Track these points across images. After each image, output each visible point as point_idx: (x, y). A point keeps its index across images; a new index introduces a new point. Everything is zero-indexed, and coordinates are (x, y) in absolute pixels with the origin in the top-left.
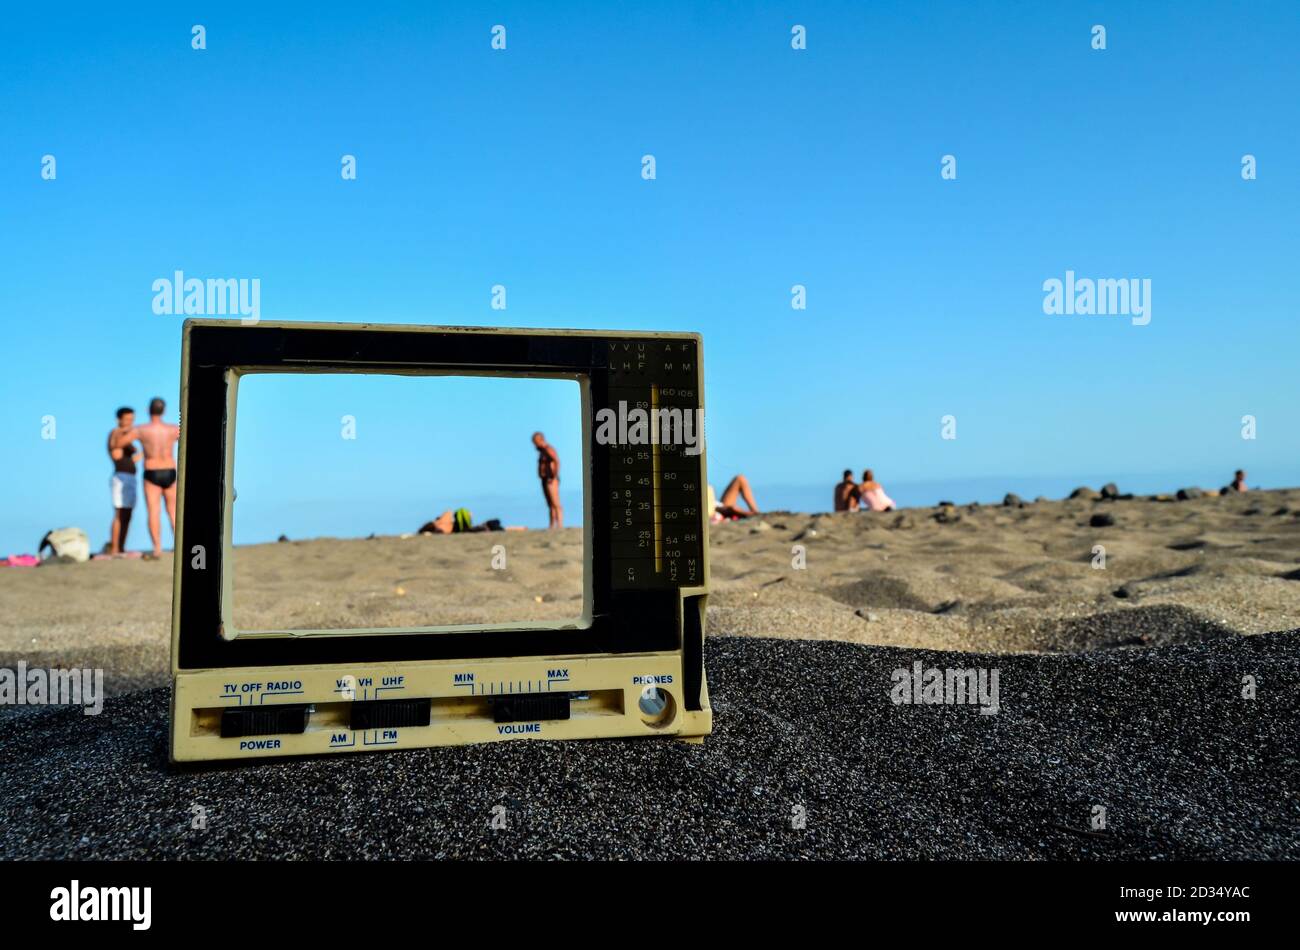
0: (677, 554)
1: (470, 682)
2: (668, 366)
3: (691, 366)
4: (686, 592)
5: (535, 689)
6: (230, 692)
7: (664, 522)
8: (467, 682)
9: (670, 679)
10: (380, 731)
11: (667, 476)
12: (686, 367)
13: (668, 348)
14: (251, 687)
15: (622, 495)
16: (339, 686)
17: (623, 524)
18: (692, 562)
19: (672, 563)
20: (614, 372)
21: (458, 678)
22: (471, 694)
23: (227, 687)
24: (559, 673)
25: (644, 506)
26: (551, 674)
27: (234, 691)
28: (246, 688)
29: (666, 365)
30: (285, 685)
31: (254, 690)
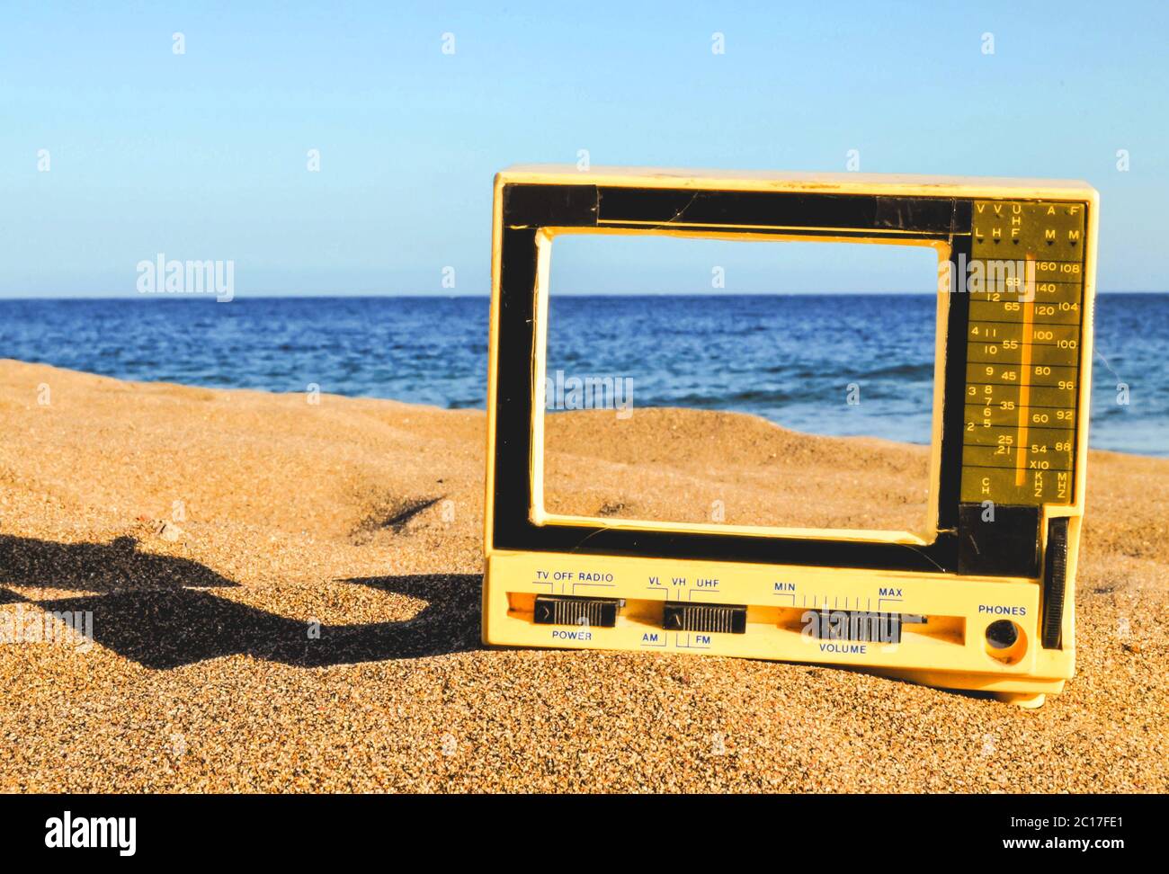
0: (1045, 465)
1: (791, 593)
2: (1050, 234)
3: (1080, 234)
4: (1051, 511)
5: (863, 608)
6: (542, 580)
7: (1032, 427)
8: (787, 592)
9: (1023, 611)
10: (694, 634)
11: (1039, 371)
12: (1074, 235)
13: (1051, 211)
14: (563, 576)
15: (981, 393)
16: (652, 583)
17: (980, 426)
18: (1063, 477)
19: (1038, 475)
20: (980, 241)
21: (778, 586)
22: (791, 605)
23: (539, 573)
24: (892, 592)
25: (1007, 405)
26: (883, 592)
27: (546, 577)
28: (557, 576)
29: (1047, 232)
30: (597, 577)
31: (566, 578)
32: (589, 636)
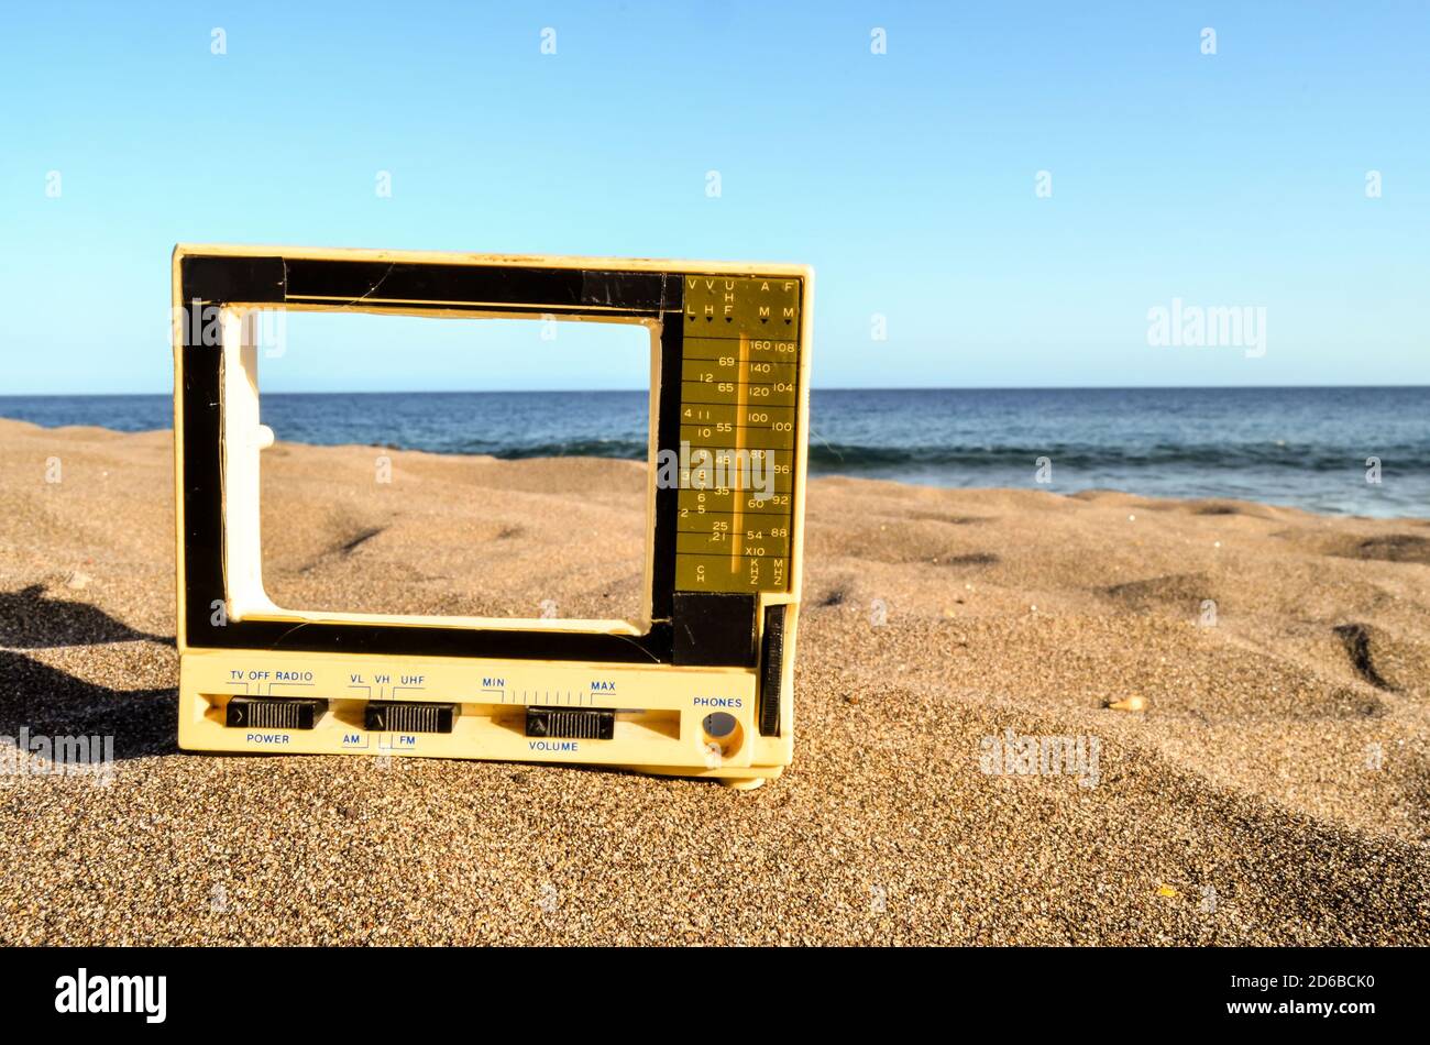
0: (761, 551)
1: (500, 688)
2: (764, 311)
3: (795, 312)
4: (768, 599)
5: (574, 703)
6: (237, 679)
7: (747, 512)
8: (496, 687)
9: (739, 703)
10: (397, 734)
12: (789, 312)
13: (765, 286)
14: (258, 675)
16: (354, 680)
17: (694, 511)
18: (778, 563)
19: (754, 562)
20: (692, 318)
21: (487, 682)
22: (502, 701)
23: (233, 672)
24: (605, 686)
26: (595, 686)
27: (240, 677)
28: (253, 675)
29: (761, 309)
30: (295, 676)
31: (262, 678)
32: (286, 739)
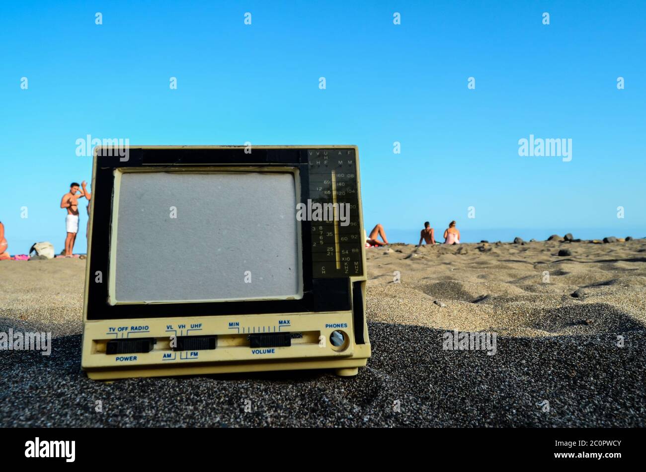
0: (348, 259)
1: (237, 326)
3: (353, 162)
4: (353, 279)
5: (272, 331)
6: (112, 332)
7: (340, 243)
8: (235, 327)
9: (346, 325)
10: (189, 352)
12: (350, 162)
13: (340, 153)
14: (122, 329)
15: (318, 230)
16: (168, 328)
17: (318, 244)
18: (356, 263)
19: (346, 264)
20: (312, 166)
21: (231, 324)
22: (237, 333)
23: (110, 328)
24: (285, 322)
25: (329, 234)
26: (280, 322)
27: (114, 330)
28: (120, 329)
29: (339, 162)
30: (140, 328)
31: (124, 330)
32: (135, 358)
